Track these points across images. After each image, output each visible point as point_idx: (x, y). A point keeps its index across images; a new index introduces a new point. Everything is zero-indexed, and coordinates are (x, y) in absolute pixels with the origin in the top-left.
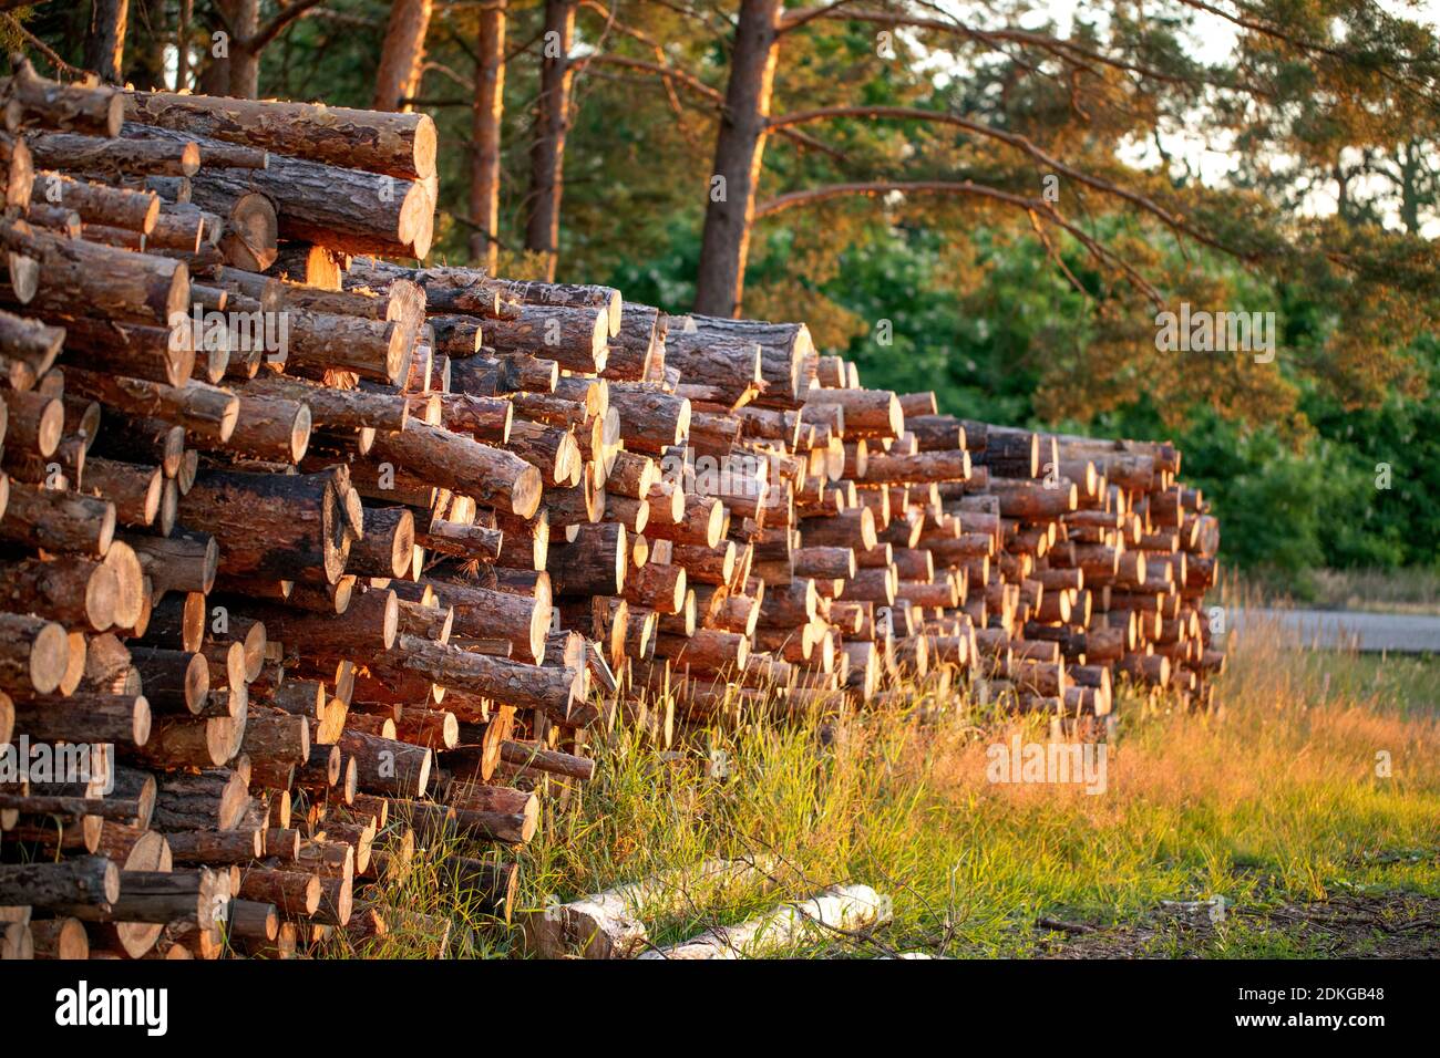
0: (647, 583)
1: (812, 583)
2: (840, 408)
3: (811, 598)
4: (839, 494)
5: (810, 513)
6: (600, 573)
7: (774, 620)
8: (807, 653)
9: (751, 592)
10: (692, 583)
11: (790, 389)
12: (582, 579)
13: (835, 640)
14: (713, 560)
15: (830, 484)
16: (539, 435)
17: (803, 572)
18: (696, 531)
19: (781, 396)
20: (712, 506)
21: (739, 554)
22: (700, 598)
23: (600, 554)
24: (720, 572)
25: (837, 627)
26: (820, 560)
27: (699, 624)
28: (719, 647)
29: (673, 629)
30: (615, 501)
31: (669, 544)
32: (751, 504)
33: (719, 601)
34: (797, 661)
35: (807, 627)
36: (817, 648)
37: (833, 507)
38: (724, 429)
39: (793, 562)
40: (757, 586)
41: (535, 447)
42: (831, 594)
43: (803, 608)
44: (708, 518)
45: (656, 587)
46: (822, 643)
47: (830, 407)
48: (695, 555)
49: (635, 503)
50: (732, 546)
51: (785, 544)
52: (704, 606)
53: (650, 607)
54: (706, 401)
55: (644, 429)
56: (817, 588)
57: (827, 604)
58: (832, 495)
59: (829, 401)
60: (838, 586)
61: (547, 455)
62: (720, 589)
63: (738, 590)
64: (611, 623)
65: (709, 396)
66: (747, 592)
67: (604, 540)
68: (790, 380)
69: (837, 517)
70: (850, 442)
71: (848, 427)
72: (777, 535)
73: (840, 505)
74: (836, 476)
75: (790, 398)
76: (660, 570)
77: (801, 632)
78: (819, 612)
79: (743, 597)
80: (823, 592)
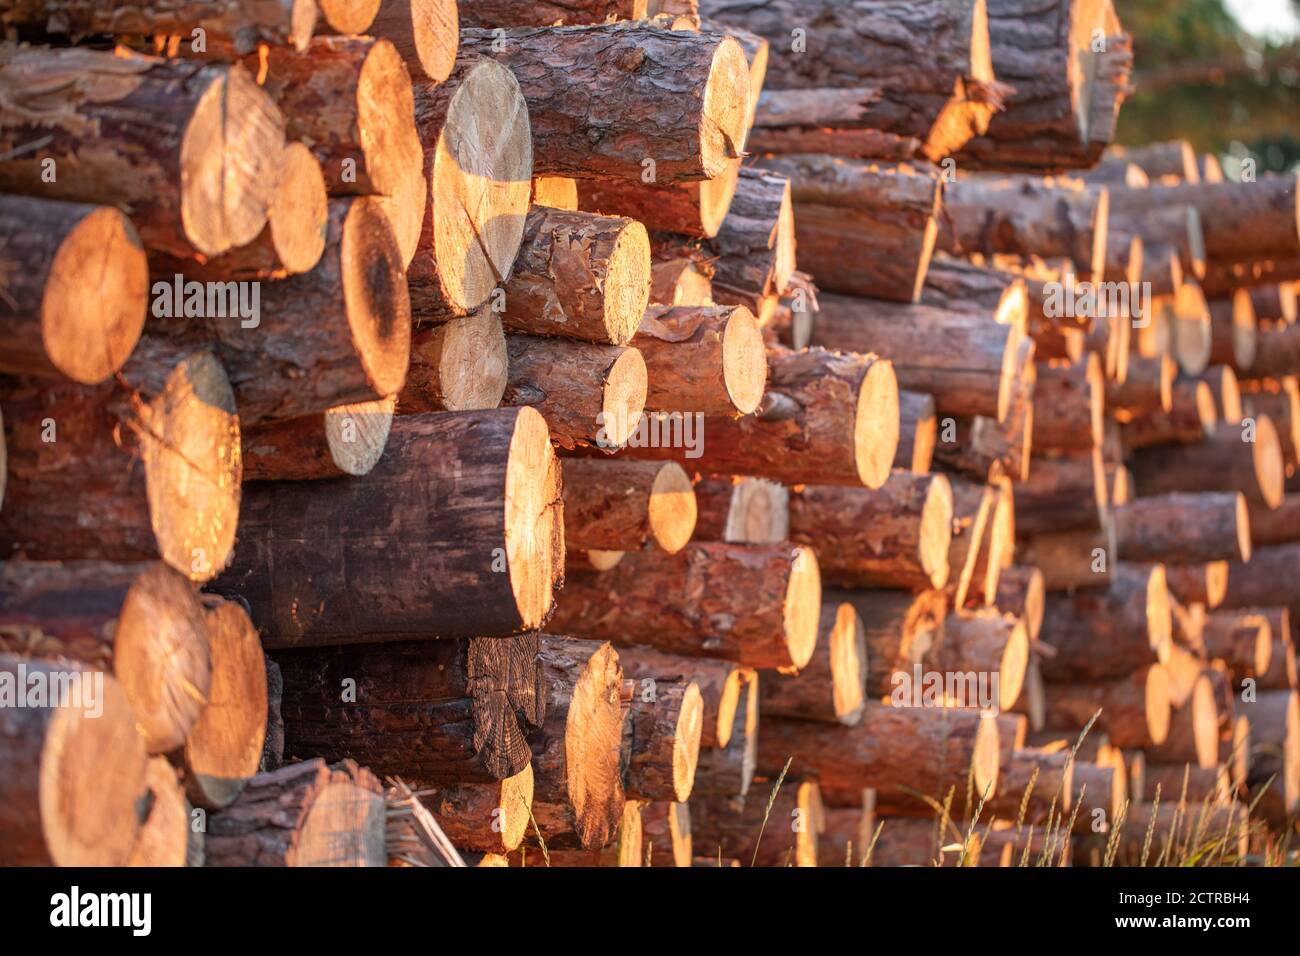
0: (711, 595)
1: (1157, 577)
2: (1193, 218)
3: (1158, 609)
4: (1203, 395)
5: (1146, 437)
6: (459, 567)
7: (1080, 661)
8: (1158, 731)
9: (1011, 601)
10: (836, 586)
11: (1069, 113)
12: (408, 588)
13: (1218, 693)
14: (893, 526)
15: (1181, 376)
16: (127, 86)
17: (1134, 553)
18: (823, 444)
19: (1050, 134)
20: (862, 373)
21: (964, 509)
22: (871, 626)
23: (455, 504)
24: (913, 554)
25: (1219, 666)
26: (1173, 525)
27: (875, 687)
28: (926, 745)
29: (804, 707)
30: (538, 356)
31: (778, 493)
32: (985, 381)
33: (923, 629)
34: (1136, 745)
35: (1155, 675)
36: (1180, 715)
37: (1192, 420)
38: (897, 194)
39: (1112, 531)
40: (1024, 587)
41: (110, 129)
42: (1203, 598)
43: (1142, 631)
44: (852, 408)
45: (737, 604)
46: (1190, 701)
47: (1173, 214)
48: (845, 517)
49: (599, 357)
50: (940, 490)
51: (1090, 491)
52: (883, 643)
53: (725, 656)
54: (848, 125)
55: (607, 134)
56: (1171, 587)
57: (1194, 621)
58: (1191, 397)
59: (1169, 201)
60: (1216, 579)
61: (153, 152)
62: (924, 599)
63: (976, 598)
64: (559, 715)
65: (854, 112)
66: (1002, 603)
67: (468, 459)
68: (1066, 92)
69: (1202, 441)
70: (1217, 295)
71: (1211, 257)
72: (1070, 472)
73: (1207, 416)
74: (1195, 362)
75: (1070, 137)
76: (743, 559)
77: (1142, 684)
78: (1178, 637)
79: (988, 615)
80: (1185, 594)
